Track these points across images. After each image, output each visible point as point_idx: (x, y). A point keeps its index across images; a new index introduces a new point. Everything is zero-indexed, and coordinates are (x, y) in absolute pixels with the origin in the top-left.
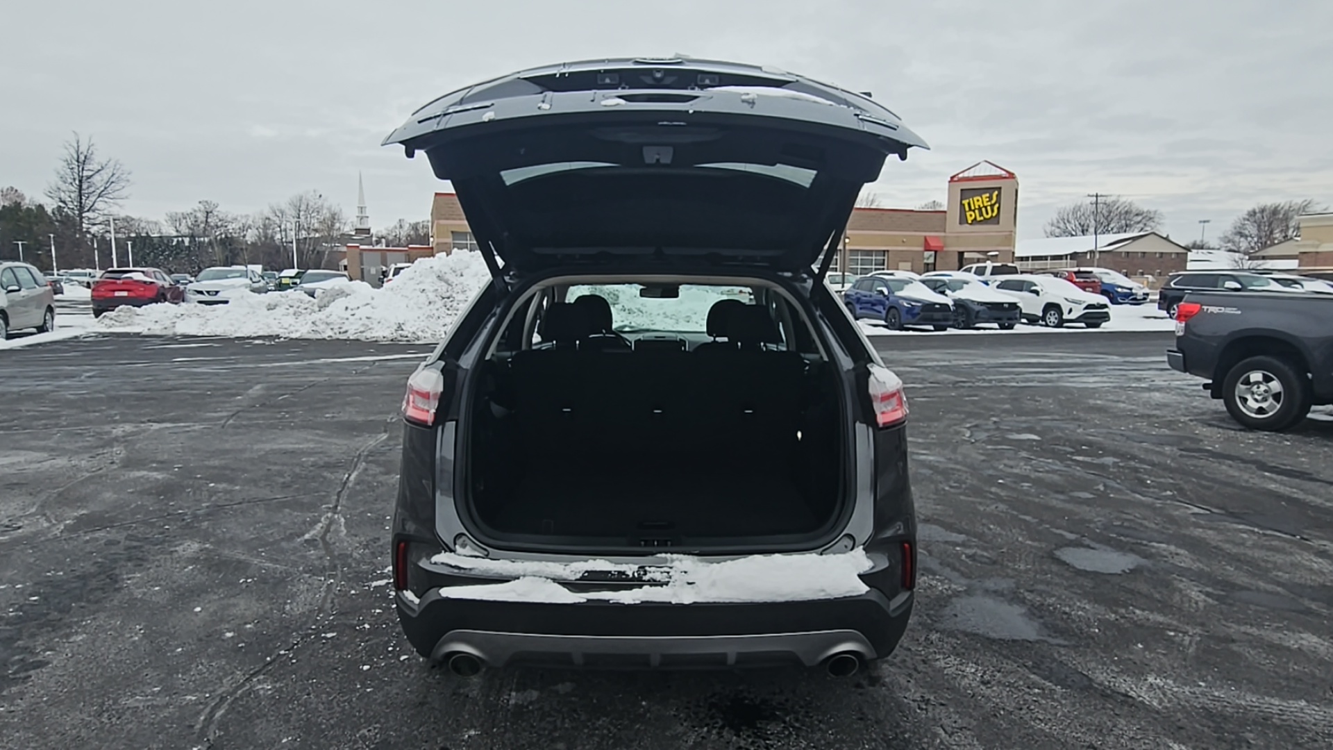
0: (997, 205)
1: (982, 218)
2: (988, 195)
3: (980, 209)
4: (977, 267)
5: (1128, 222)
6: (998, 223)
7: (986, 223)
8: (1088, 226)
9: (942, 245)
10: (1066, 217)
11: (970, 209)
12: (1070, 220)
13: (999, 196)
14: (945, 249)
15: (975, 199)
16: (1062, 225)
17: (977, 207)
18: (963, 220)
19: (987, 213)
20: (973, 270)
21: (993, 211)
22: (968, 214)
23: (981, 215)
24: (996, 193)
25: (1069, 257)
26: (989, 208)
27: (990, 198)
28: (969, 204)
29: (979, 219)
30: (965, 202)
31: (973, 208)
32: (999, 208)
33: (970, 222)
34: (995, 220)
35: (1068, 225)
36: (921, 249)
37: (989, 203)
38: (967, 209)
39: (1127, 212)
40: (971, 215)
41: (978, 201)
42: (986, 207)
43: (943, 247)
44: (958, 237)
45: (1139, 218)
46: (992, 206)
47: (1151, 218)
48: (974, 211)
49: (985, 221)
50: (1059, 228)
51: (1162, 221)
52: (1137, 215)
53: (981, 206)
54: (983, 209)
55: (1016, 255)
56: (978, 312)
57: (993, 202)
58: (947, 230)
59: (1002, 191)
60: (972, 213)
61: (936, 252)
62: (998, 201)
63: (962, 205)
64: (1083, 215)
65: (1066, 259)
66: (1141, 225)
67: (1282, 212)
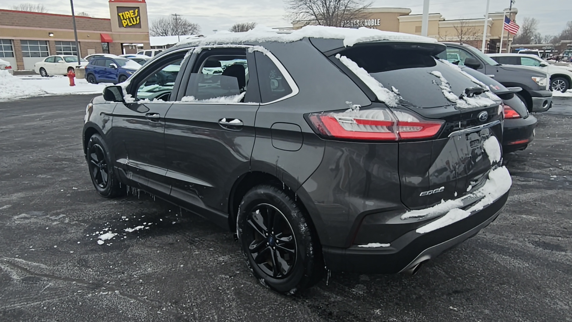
0: (138, 17)
1: (131, 24)
2: (132, 11)
3: (129, 18)
4: (146, 52)
5: (186, 29)
6: (140, 27)
7: (134, 27)
8: (168, 31)
9: (111, 39)
10: (156, 26)
11: (124, 19)
12: (159, 27)
13: (138, 12)
14: (114, 42)
15: (126, 13)
16: (155, 30)
17: (128, 18)
18: (121, 25)
19: (134, 22)
20: (144, 53)
21: (137, 21)
22: (123, 21)
23: (131, 22)
24: (137, 10)
25: (166, 47)
26: (134, 18)
27: (134, 14)
28: (123, 15)
29: (130, 24)
30: (120, 14)
31: (125, 18)
32: (140, 19)
33: (125, 26)
34: (139, 25)
35: (158, 30)
36: (100, 41)
37: (134, 16)
38: (122, 19)
39: (185, 25)
40: (125, 22)
41: (129, 14)
42: (132, 18)
43: (112, 41)
44: (119, 35)
45: (190, 28)
46: (136, 17)
47: (195, 28)
48: (126, 20)
49: (133, 26)
50: (154, 31)
51: (200, 30)
52: (189, 26)
53: (130, 17)
54: (131, 19)
55: (151, 45)
56: (167, 77)
57: (136, 15)
58: (112, 31)
59: (140, 8)
60: (125, 21)
61: (108, 43)
62: (139, 15)
63: (119, 16)
64: (165, 25)
65: (165, 48)
66: (191, 31)
67: (246, 27)
